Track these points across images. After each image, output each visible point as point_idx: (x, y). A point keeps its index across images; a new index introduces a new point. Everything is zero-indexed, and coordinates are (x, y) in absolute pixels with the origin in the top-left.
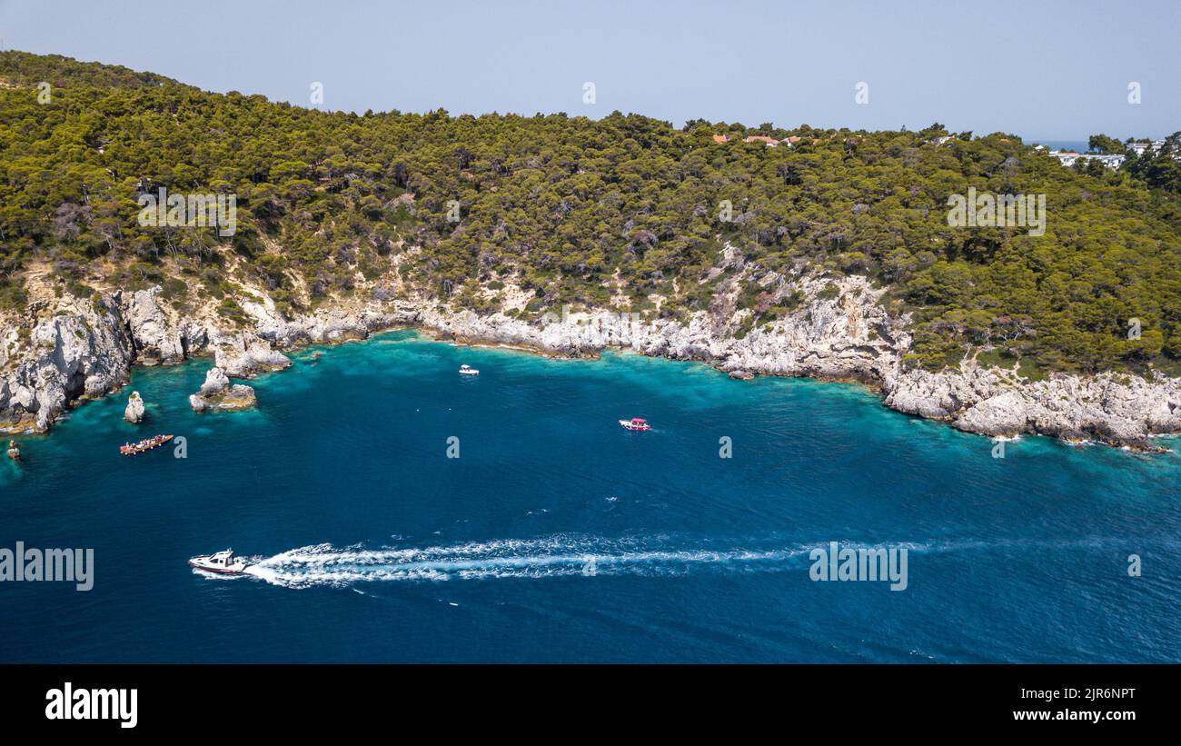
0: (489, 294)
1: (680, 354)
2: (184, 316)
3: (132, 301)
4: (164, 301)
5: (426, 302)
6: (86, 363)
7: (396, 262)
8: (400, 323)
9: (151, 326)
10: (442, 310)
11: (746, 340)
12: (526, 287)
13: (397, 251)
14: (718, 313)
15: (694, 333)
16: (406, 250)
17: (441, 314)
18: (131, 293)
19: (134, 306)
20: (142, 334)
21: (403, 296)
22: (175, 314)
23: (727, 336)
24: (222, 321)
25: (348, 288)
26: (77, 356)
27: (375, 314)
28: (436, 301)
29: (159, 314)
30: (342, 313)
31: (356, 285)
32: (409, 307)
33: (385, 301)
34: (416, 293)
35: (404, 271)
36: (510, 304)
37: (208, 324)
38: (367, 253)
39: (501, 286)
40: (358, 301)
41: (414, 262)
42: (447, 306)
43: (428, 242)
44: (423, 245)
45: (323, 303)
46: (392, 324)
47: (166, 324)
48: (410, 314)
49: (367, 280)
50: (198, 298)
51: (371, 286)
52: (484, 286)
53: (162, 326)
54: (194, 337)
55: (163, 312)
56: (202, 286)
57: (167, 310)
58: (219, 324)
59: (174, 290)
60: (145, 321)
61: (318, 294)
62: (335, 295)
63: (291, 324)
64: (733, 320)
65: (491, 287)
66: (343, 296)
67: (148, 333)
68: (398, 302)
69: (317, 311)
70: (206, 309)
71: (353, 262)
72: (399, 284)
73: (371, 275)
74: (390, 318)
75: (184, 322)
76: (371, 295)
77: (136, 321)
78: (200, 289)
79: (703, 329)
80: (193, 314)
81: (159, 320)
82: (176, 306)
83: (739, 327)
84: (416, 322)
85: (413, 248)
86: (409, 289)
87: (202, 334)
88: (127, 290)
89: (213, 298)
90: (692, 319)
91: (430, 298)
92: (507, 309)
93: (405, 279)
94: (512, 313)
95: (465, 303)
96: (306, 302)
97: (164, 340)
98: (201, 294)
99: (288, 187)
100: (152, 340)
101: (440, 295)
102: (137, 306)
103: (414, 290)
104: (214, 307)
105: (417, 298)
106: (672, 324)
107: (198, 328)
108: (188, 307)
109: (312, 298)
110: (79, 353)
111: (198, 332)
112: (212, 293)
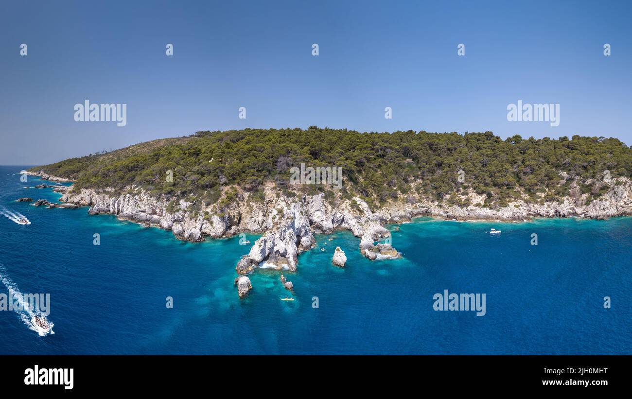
0: (463, 198)
1: (566, 214)
2: (334, 208)
3: (311, 200)
4: (325, 201)
5: (431, 203)
6: (303, 230)
7: (412, 186)
8: (420, 214)
9: (318, 213)
10: (441, 206)
11: (591, 205)
12: (480, 194)
13: (412, 182)
14: (575, 196)
15: (566, 206)
16: (416, 181)
17: (441, 208)
18: (311, 197)
19: (312, 203)
20: (313, 217)
21: (419, 201)
22: (330, 207)
23: (582, 205)
24: (353, 211)
25: (395, 198)
26: (300, 225)
27: (409, 209)
28: (436, 203)
29: (323, 207)
30: (397, 209)
31: (398, 196)
32: (423, 206)
33: (413, 204)
34: (425, 200)
35: (417, 190)
36: (475, 202)
37: (346, 212)
38: (400, 182)
39: (467, 194)
40: (401, 203)
41: (421, 186)
42: (443, 204)
43: (425, 178)
44: (422, 179)
45: (385, 205)
46: (417, 214)
47: (326, 212)
48: (423, 209)
49: (403, 194)
50: (340, 200)
51: (405, 197)
52: (459, 194)
53: (324, 213)
54: (337, 219)
55: (325, 206)
56: (341, 194)
57: (327, 205)
58: (352, 212)
59: (329, 196)
60: (316, 211)
61: (382, 201)
62: (390, 201)
63: (375, 214)
64: (582, 198)
65: (463, 194)
66: (394, 201)
67: (316, 217)
68: (418, 204)
69: (383, 208)
70: (344, 205)
71: (395, 186)
72: (416, 195)
73: (404, 192)
74: (416, 211)
75: (334, 211)
76: (406, 201)
77: (312, 210)
78: (340, 195)
79: (570, 203)
80: (338, 207)
81: (323, 210)
82: (330, 203)
83: (586, 201)
84: (427, 213)
85: (418, 180)
86: (421, 198)
87: (341, 218)
88: (309, 195)
89: (347, 199)
90: (564, 200)
91: (433, 201)
92: (475, 203)
93: (419, 193)
94: (478, 205)
95: (452, 202)
96: (378, 205)
97: (325, 220)
98: (341, 198)
99: (366, 153)
100: (318, 220)
101: (438, 200)
102: (313, 203)
103: (424, 198)
104: (348, 204)
105: (426, 202)
106: (554, 203)
107: (340, 215)
108: (335, 204)
109: (380, 202)
110: (301, 224)
111: (340, 217)
112: (346, 197)
